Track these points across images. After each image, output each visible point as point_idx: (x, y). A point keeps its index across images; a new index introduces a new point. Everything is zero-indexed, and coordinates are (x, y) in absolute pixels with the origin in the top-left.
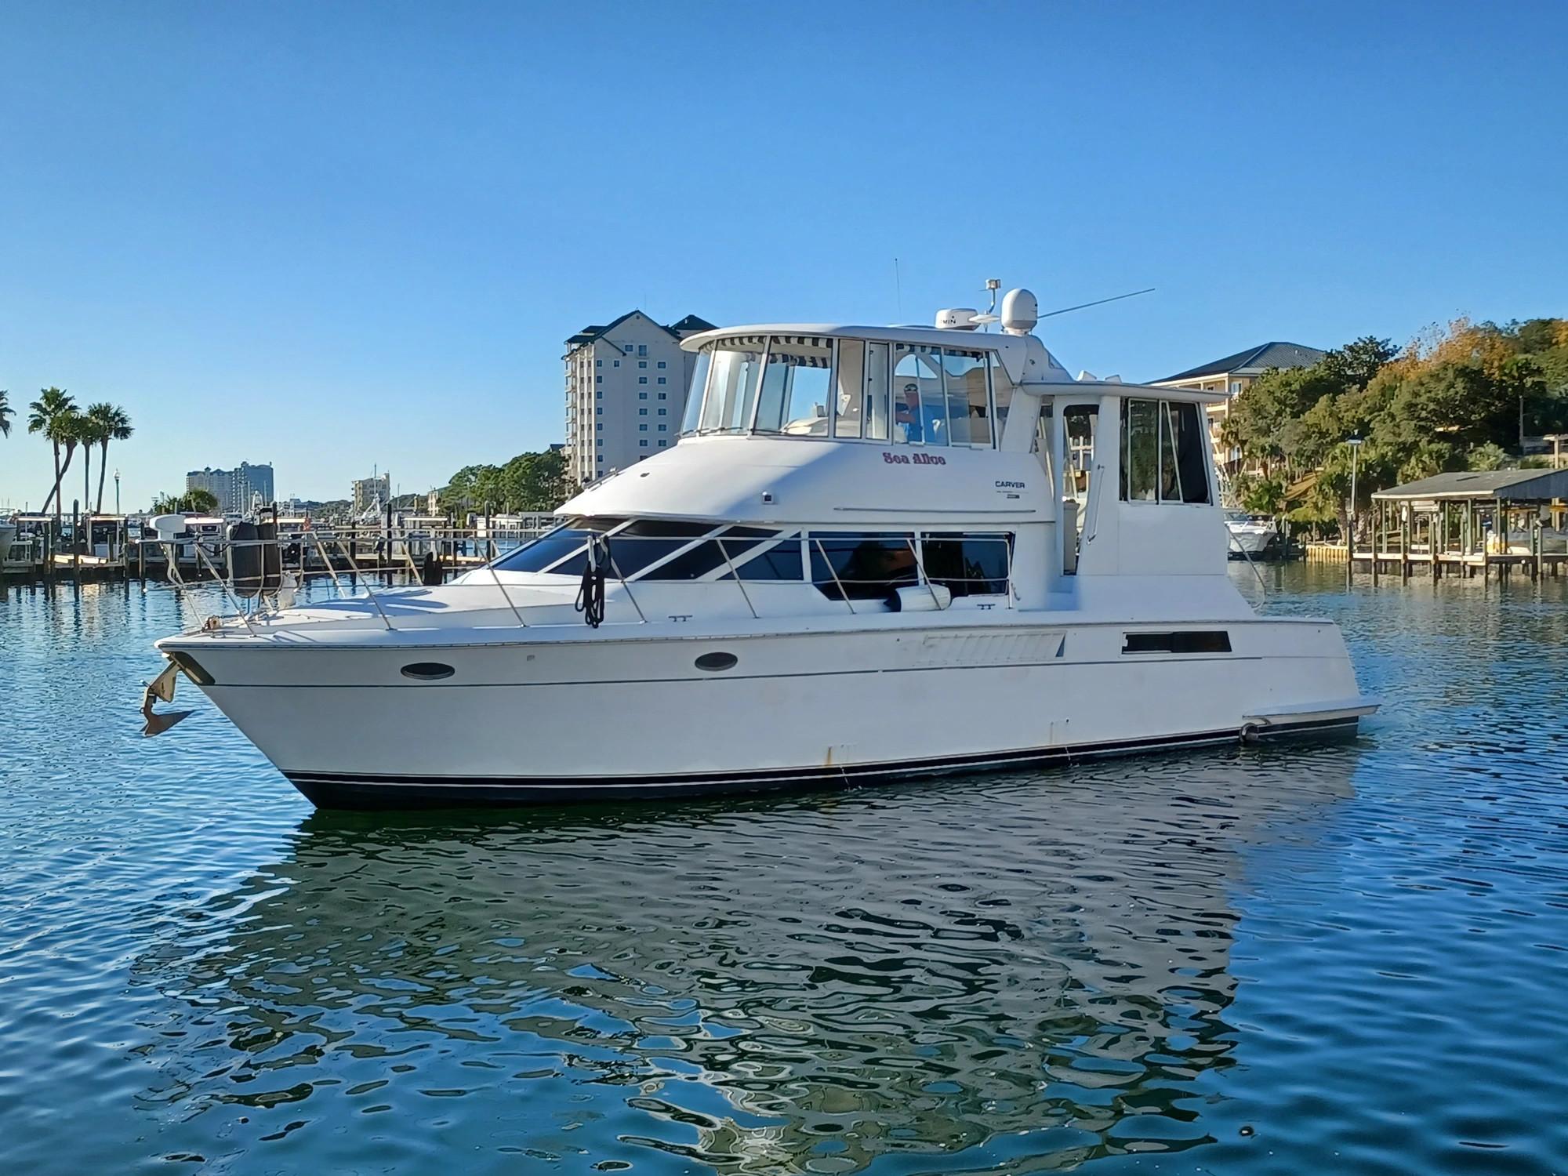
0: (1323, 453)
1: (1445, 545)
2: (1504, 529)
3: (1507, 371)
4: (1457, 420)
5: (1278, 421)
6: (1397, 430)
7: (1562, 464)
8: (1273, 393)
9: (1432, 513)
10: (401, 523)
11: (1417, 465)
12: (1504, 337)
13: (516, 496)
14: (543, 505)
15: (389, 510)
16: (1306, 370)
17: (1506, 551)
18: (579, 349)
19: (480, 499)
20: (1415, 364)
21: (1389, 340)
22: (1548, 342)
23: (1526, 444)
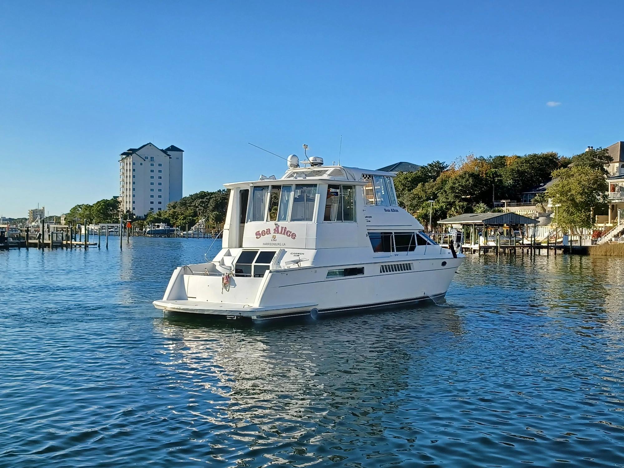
0: (420, 205)
1: (464, 241)
2: (486, 236)
3: (488, 175)
4: (470, 194)
5: (403, 193)
6: (447, 197)
7: (507, 211)
8: (401, 182)
9: (460, 229)
10: (48, 227)
11: (454, 210)
12: (487, 162)
13: (98, 217)
14: (110, 221)
15: (43, 222)
16: (414, 173)
17: (487, 244)
18: (126, 158)
19: (83, 218)
20: (454, 172)
21: (445, 162)
22: (503, 165)
23: (495, 203)
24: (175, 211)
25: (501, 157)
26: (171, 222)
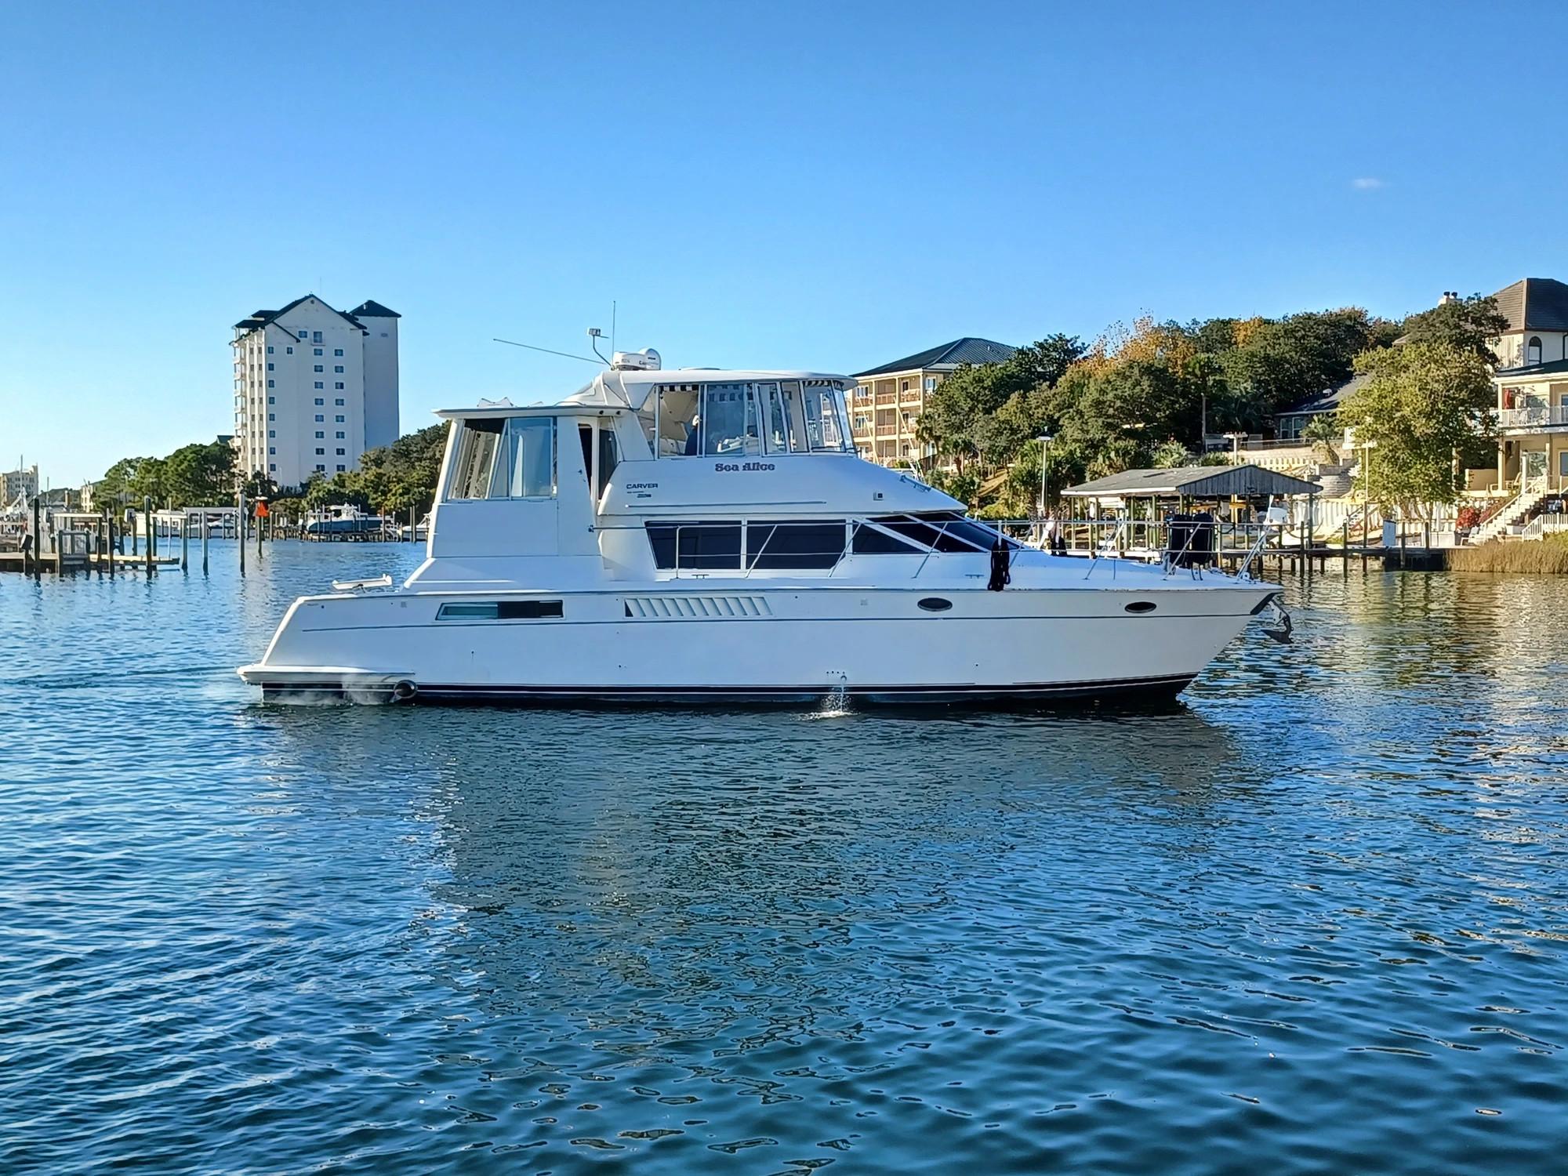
0: (1014, 450)
1: (1131, 541)
3: (1189, 369)
4: (1145, 418)
5: (971, 417)
6: (1085, 427)
7: (1240, 461)
8: (966, 389)
9: (1118, 509)
10: (50, 519)
11: (1104, 462)
12: (1186, 337)
13: (180, 491)
14: (211, 500)
15: (36, 505)
16: (999, 366)
18: (249, 334)
19: (139, 494)
20: (1102, 362)
21: (1077, 338)
22: (1227, 342)
23: (1208, 442)
24: (381, 473)
25: (1223, 322)
26: (370, 501)
